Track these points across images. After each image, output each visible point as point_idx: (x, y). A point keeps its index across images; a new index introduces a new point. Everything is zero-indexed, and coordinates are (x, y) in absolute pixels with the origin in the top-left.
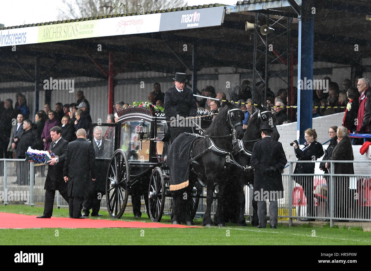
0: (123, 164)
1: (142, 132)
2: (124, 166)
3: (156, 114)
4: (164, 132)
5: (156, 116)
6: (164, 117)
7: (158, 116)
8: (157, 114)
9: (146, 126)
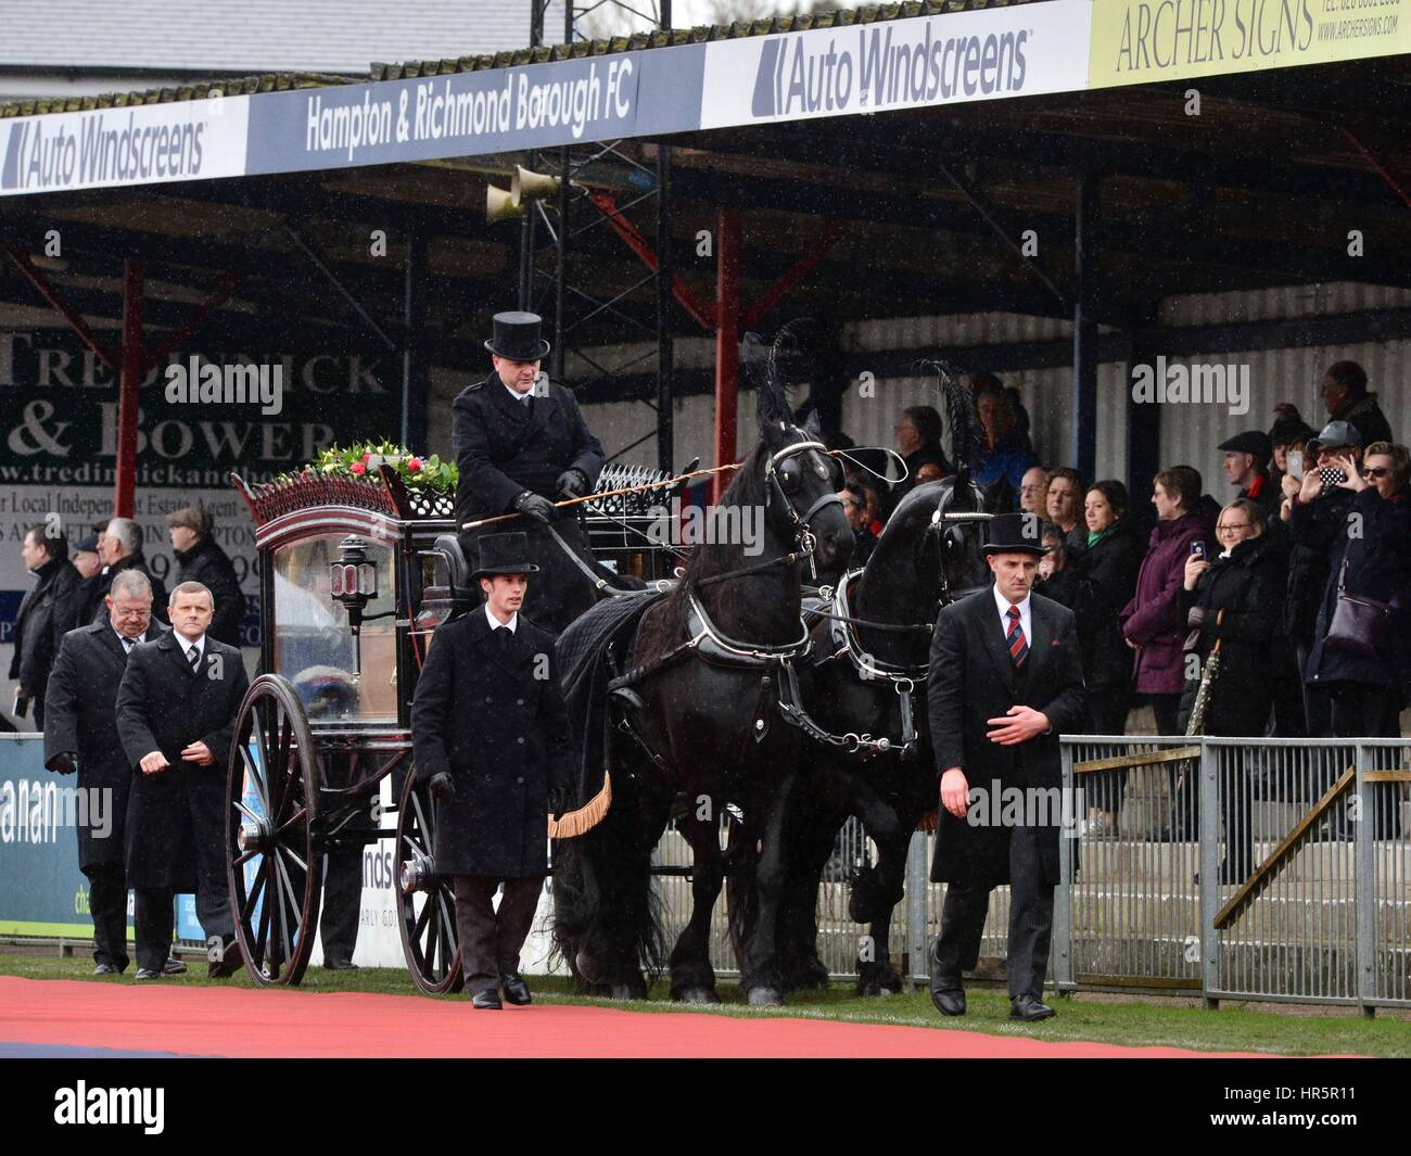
0: (288, 739)
1: (358, 593)
2: (292, 746)
3: (413, 505)
4: (448, 588)
5: (414, 515)
6: (449, 517)
7: (423, 517)
8: (420, 505)
9: (373, 564)
